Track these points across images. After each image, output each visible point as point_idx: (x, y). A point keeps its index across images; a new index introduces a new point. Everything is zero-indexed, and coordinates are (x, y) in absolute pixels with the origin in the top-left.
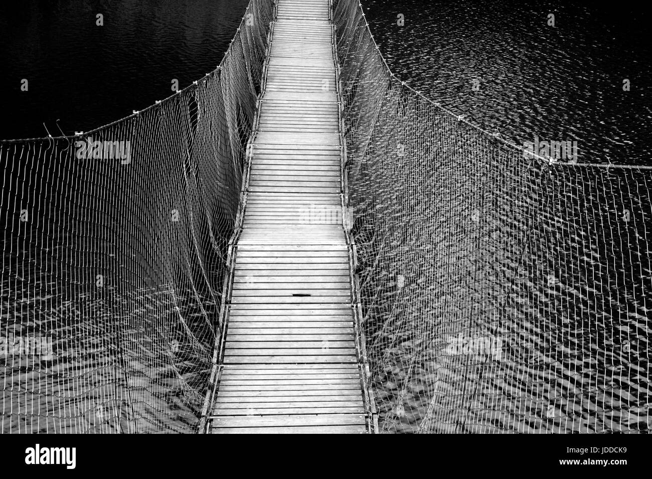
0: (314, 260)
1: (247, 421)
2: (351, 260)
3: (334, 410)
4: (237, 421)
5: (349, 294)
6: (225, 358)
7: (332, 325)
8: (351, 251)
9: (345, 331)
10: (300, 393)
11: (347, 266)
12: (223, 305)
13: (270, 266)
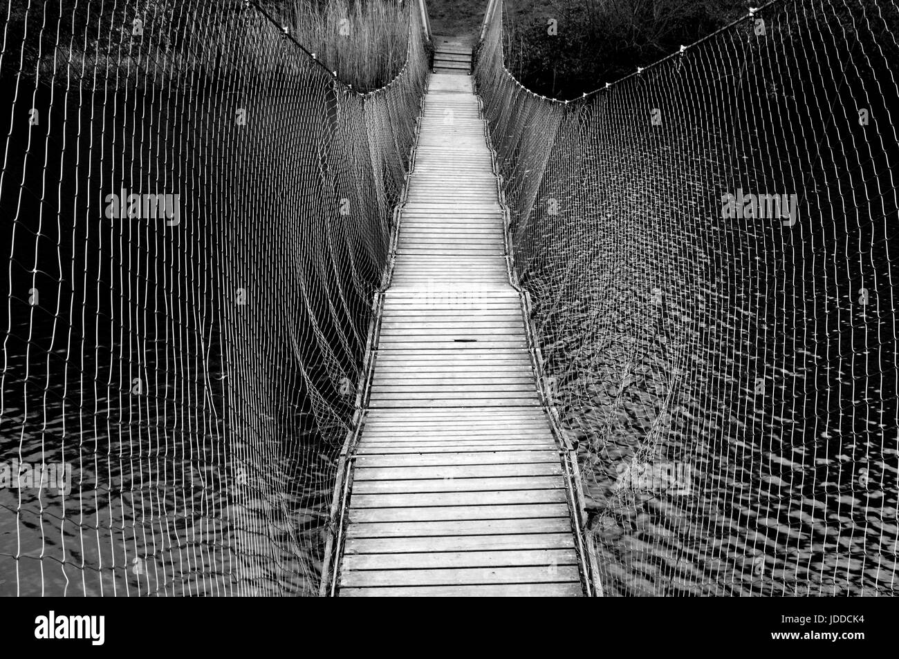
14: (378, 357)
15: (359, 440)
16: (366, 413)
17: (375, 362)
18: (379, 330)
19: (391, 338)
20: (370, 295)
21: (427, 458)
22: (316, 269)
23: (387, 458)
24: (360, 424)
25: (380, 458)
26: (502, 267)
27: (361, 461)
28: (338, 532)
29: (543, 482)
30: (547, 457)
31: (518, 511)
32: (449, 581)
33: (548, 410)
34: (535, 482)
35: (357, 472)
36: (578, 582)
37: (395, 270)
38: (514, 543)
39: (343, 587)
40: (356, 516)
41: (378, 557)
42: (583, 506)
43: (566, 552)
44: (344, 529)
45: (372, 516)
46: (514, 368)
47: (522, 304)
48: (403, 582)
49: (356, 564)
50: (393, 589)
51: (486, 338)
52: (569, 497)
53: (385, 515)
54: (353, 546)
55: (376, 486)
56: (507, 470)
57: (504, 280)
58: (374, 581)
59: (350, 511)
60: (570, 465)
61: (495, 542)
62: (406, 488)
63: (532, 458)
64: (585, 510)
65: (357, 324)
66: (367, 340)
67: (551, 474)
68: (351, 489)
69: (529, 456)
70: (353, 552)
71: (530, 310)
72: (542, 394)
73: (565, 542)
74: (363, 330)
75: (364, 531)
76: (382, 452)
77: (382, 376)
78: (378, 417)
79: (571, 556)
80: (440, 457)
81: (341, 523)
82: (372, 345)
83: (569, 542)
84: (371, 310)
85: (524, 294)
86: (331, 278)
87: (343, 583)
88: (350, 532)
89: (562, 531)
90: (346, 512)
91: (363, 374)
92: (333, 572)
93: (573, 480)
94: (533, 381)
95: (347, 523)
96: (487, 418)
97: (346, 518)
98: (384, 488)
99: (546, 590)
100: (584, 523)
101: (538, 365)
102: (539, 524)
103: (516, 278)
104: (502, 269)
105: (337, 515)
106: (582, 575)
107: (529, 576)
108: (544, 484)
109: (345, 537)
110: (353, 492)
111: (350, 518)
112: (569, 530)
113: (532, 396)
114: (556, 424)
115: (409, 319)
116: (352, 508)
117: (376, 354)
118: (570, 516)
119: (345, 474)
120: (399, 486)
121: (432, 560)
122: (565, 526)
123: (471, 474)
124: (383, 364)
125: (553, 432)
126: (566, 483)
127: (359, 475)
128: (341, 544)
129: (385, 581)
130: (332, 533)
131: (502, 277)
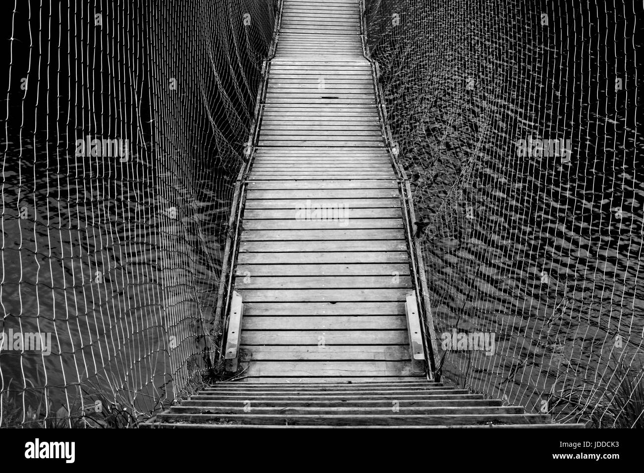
0: (340, 72)
1: (282, 185)
2: (374, 73)
3: (366, 177)
4: (272, 185)
5: (374, 97)
6: (259, 142)
7: (359, 119)
8: (374, 66)
9: (371, 124)
10: (332, 166)
11: (371, 77)
12: (258, 105)
13: (300, 77)
14: (265, 109)
15: (250, 170)
16: (256, 150)
17: (263, 112)
18: (266, 89)
19: (275, 95)
20: (260, 62)
21: (300, 184)
22: (221, 42)
23: (271, 183)
24: (251, 158)
25: (267, 183)
26: (358, 43)
27: (253, 185)
28: (235, 237)
29: (385, 203)
30: (389, 185)
31: (366, 224)
32: (315, 273)
33: (390, 150)
34: (379, 203)
35: (249, 193)
36: (409, 275)
37: (279, 44)
38: (363, 247)
39: (238, 276)
40: (248, 225)
41: (264, 255)
42: (414, 220)
43: (400, 254)
44: (239, 234)
45: (259, 225)
46: (366, 119)
47: (372, 71)
48: (281, 273)
49: (248, 259)
50: (274, 278)
51: (345, 96)
52: (403, 214)
53: (269, 225)
54: (245, 247)
55: (262, 204)
56: (359, 193)
57: (359, 53)
58: (260, 272)
59: (243, 221)
60: (405, 190)
61: (349, 246)
62: (285, 205)
63: (377, 185)
64: (415, 223)
65: (250, 84)
66: (257, 95)
67: (391, 197)
68: (244, 205)
69: (375, 184)
70: (245, 251)
71: (378, 76)
72: (386, 138)
73: (400, 246)
74: (254, 89)
75: (253, 236)
76: (268, 179)
77: (268, 122)
78: (265, 153)
79: (404, 256)
80: (309, 183)
81: (237, 230)
82: (261, 100)
83: (403, 247)
84: (260, 73)
85: (374, 64)
86: (232, 49)
87: (238, 273)
88: (243, 236)
89: (398, 238)
90: (241, 222)
91: (254, 121)
92: (231, 265)
93: (407, 202)
94: (379, 128)
95: (241, 230)
96: (346, 155)
97: (240, 226)
98: (269, 205)
99: (385, 281)
100: (414, 233)
101: (384, 117)
102: (382, 233)
103: (368, 52)
104: (358, 45)
105: (234, 224)
106: (412, 271)
107: (373, 271)
108: (385, 204)
109: (239, 240)
110: (246, 208)
111: (243, 226)
112: (403, 238)
113: (378, 139)
114: (396, 161)
115: (288, 81)
116: (245, 219)
117: (264, 106)
118: (405, 228)
119: (240, 194)
120: (280, 204)
121: (302, 258)
122: (400, 235)
123: (332, 196)
124: (269, 114)
125: (393, 166)
126: (402, 203)
127: (250, 195)
128: (237, 245)
129: (268, 272)
130: (230, 237)
131: (358, 51)
